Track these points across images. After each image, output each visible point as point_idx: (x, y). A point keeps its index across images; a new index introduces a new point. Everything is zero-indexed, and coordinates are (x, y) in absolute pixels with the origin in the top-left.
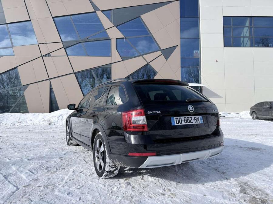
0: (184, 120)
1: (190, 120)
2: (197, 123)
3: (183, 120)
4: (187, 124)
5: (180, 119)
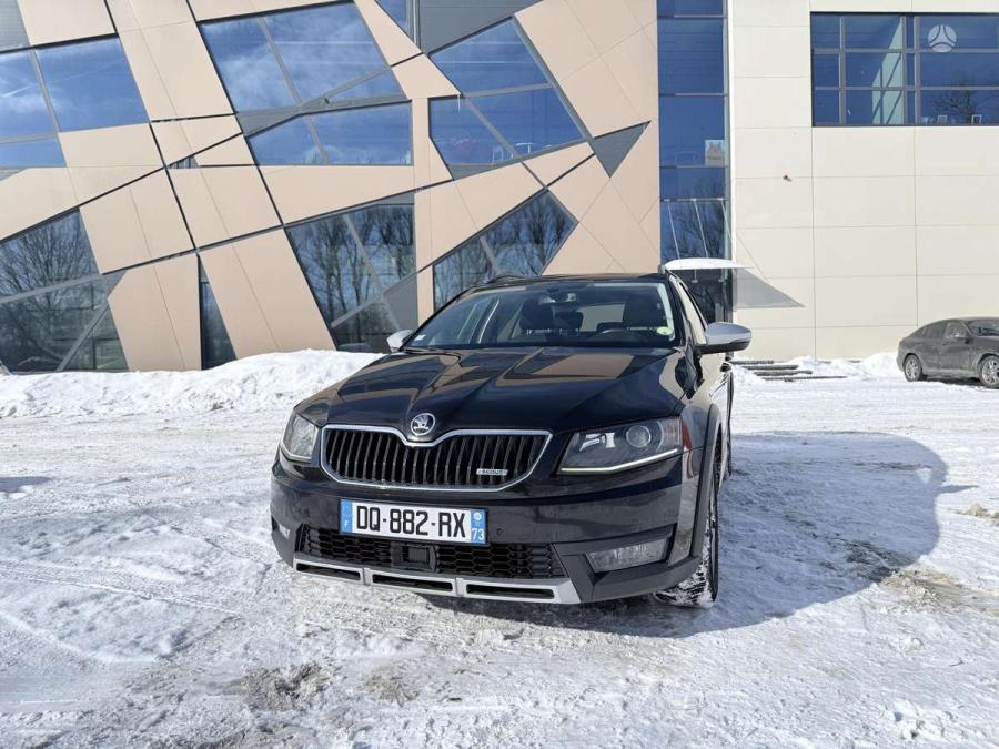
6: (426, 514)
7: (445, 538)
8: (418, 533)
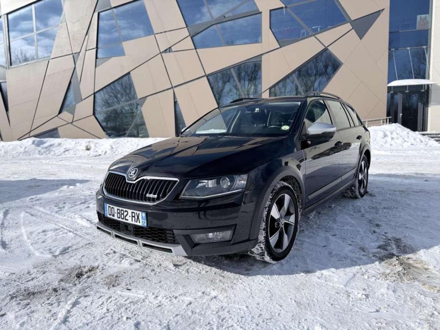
6: (127, 211)
7: (133, 223)
8: (126, 219)
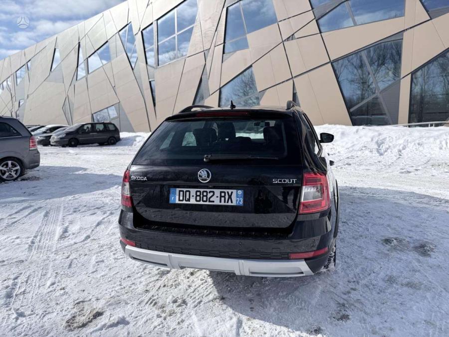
0: (195, 196)
1: (209, 196)
2: (226, 204)
3: (193, 196)
4: (201, 203)
5: (188, 193)
